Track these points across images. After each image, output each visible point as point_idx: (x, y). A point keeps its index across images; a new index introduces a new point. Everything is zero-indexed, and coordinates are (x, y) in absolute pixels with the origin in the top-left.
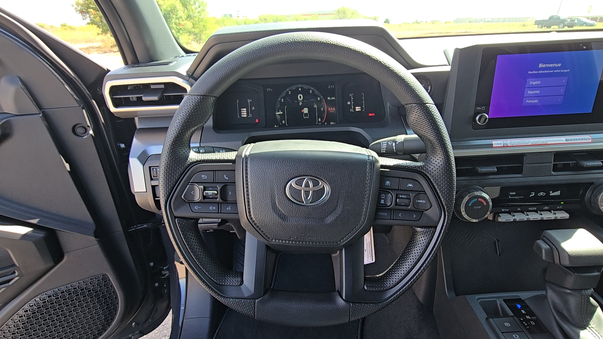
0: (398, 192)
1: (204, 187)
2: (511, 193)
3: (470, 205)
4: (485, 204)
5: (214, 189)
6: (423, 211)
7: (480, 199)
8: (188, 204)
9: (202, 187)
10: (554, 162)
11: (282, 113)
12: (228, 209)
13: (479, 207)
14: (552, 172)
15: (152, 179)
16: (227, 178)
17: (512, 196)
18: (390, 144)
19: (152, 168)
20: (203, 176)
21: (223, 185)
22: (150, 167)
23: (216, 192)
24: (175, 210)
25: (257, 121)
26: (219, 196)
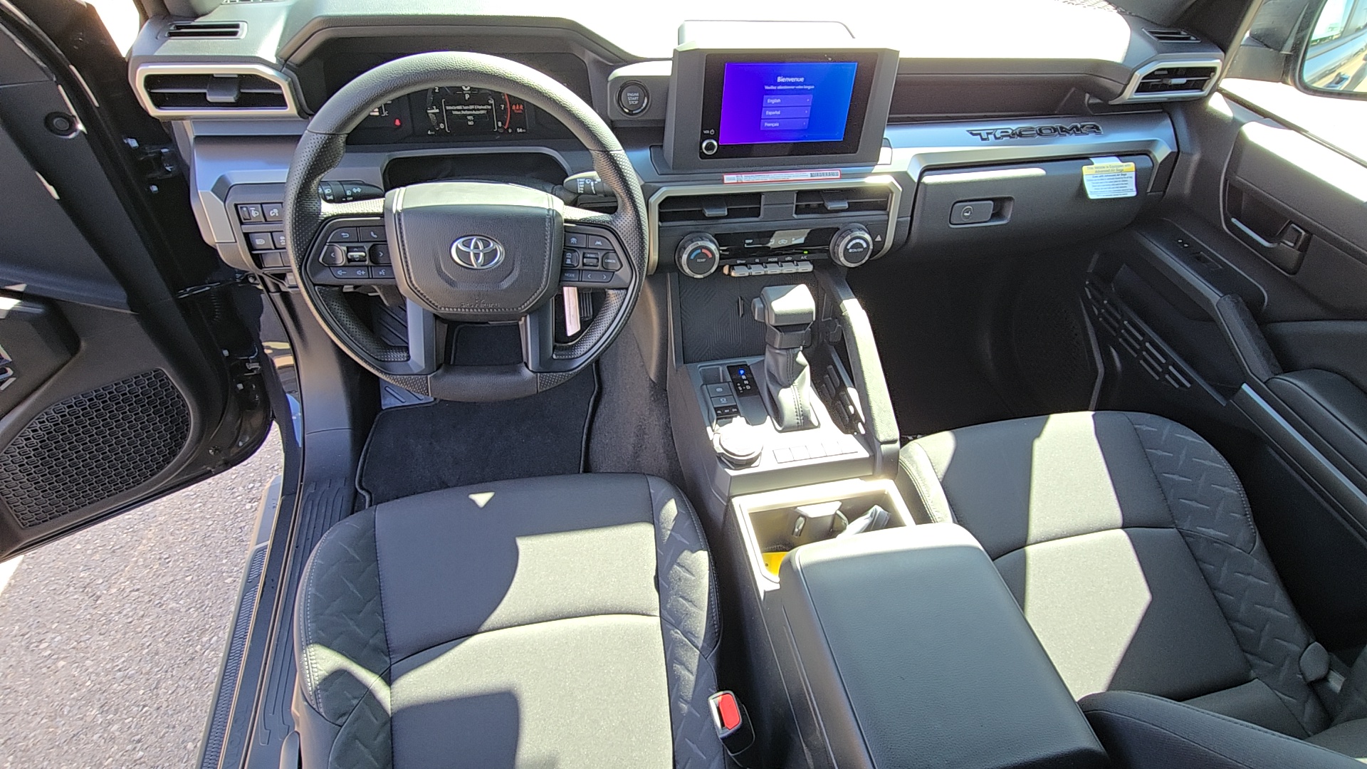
0: (585, 251)
1: (348, 248)
2: (747, 241)
3: (692, 257)
4: (710, 256)
5: (361, 249)
6: (614, 272)
7: (704, 251)
8: (328, 269)
9: (345, 248)
10: (797, 202)
11: (437, 111)
12: (380, 273)
13: (704, 260)
14: (795, 216)
15: (242, 223)
16: (375, 236)
17: (748, 244)
18: (588, 183)
19: (239, 206)
20: (343, 234)
21: (371, 244)
22: (236, 206)
23: (363, 254)
24: (313, 277)
25: (397, 123)
26: (367, 258)
